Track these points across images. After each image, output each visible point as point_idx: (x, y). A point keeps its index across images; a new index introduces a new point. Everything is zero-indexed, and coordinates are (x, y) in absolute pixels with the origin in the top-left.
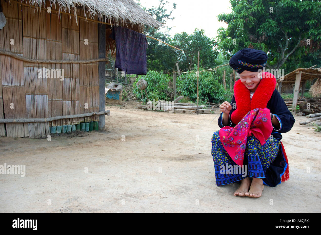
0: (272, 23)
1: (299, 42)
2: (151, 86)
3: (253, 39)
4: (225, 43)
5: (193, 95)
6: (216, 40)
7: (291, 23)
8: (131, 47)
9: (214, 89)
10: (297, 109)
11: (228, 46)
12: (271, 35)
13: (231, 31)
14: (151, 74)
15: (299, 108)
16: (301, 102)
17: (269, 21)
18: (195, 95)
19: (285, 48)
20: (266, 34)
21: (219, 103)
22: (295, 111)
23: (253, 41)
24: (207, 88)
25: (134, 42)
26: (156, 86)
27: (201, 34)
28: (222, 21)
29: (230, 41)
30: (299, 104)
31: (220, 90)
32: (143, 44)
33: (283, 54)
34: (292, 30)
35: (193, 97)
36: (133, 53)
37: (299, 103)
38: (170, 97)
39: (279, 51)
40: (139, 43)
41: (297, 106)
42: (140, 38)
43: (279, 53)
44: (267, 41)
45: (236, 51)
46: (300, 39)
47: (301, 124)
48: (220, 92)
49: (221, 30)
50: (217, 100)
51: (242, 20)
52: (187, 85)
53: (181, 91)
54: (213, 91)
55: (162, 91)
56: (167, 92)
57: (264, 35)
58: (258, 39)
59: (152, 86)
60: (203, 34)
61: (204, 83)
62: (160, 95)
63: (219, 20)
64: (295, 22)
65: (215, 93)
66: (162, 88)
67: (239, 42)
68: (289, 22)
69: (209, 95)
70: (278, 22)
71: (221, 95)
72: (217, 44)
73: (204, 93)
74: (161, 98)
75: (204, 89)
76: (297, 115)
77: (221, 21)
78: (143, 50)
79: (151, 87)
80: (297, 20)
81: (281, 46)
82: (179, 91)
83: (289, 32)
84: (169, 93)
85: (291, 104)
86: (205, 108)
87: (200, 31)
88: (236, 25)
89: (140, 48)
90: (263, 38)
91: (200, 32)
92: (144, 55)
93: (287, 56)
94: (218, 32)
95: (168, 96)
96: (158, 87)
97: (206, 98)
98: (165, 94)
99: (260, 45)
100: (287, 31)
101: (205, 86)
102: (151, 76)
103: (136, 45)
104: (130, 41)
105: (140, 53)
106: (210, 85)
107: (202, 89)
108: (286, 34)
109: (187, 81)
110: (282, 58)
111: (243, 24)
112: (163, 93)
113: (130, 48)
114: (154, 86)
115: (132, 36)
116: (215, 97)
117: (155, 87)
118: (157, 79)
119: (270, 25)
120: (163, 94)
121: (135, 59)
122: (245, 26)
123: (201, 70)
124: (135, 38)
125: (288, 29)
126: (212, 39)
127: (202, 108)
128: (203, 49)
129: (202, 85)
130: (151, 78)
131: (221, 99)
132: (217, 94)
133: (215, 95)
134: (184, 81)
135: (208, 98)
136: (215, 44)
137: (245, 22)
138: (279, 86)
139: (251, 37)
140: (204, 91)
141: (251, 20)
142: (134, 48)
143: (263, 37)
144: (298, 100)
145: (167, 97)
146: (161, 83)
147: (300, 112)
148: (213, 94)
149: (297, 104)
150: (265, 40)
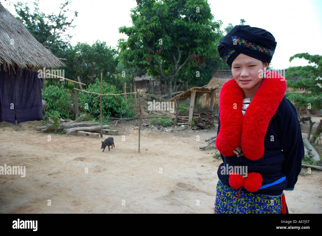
0: (167, 39)
1: (189, 56)
2: (51, 102)
3: (151, 52)
4: (125, 53)
5: (95, 111)
6: (116, 49)
7: (183, 40)
8: (21, 88)
9: (116, 103)
10: (192, 123)
11: (128, 57)
12: (166, 49)
13: (131, 43)
14: (51, 89)
15: (194, 123)
16: (195, 117)
17: (165, 36)
18: (97, 110)
19: (178, 61)
20: (162, 48)
21: (121, 117)
22: (191, 125)
23: (151, 53)
24: (109, 102)
25: (26, 82)
26: (57, 102)
27: (103, 46)
28: (123, 33)
29: (130, 52)
30: (194, 120)
31: (121, 104)
32: (38, 84)
33: (176, 66)
34: (184, 46)
35: (96, 113)
36: (25, 96)
37: (194, 118)
38: (72, 114)
39: (173, 64)
40: (32, 83)
41: (192, 121)
42: (33, 76)
43: (173, 65)
44: (163, 54)
45: (135, 61)
46: (190, 53)
47: (201, 149)
48: (122, 106)
49: (121, 41)
50: (120, 113)
51: (141, 34)
52: (89, 100)
53: (83, 107)
54: (115, 105)
55: (63, 108)
56: (69, 109)
57: (161, 49)
58: (155, 51)
59: (53, 102)
60: (105, 46)
61: (106, 98)
62: (61, 112)
63: (120, 32)
64: (186, 39)
65: (117, 107)
66: (63, 104)
67: (138, 53)
68: (181, 39)
69: (111, 109)
70: (172, 37)
71: (123, 108)
72: (117, 53)
73: (106, 108)
74: (62, 115)
75: (106, 104)
76: (192, 129)
77: (121, 33)
78: (38, 91)
79: (51, 104)
80: (188, 37)
81: (175, 58)
82: (81, 106)
83: (181, 47)
84: (70, 110)
85: (187, 119)
86: (108, 128)
87: (102, 43)
88: (136, 38)
89: (34, 89)
90: (160, 52)
91: (102, 45)
92: (39, 96)
93: (180, 68)
94: (119, 42)
95: (70, 113)
96: (59, 104)
97: (108, 112)
98: (67, 111)
99: (157, 57)
100: (180, 46)
101: (107, 101)
102: (51, 92)
103: (28, 85)
104: (21, 82)
105: (34, 94)
106: (112, 99)
107: (104, 104)
108: (178, 48)
109: (89, 95)
110: (176, 69)
111: (142, 38)
112: (65, 109)
113: (21, 90)
114: (54, 102)
115: (23, 75)
116: (117, 111)
117: (55, 104)
118: (57, 94)
119: (166, 40)
120: (64, 111)
121: (28, 102)
122: (145, 39)
123: (103, 83)
124: (27, 77)
125: (181, 44)
126: (113, 48)
127: (105, 128)
128: (105, 62)
129: (105, 100)
130: (51, 94)
131: (123, 113)
132: (119, 108)
133: (117, 109)
134: (86, 95)
135: (110, 113)
136: (116, 52)
137: (144, 36)
138: (177, 103)
139: (149, 50)
140: (106, 106)
141: (150, 35)
142: (26, 89)
143: (160, 50)
144: (193, 116)
145: (68, 114)
146: (62, 99)
147: (195, 126)
148: (116, 108)
149: (193, 119)
150: (161, 53)
